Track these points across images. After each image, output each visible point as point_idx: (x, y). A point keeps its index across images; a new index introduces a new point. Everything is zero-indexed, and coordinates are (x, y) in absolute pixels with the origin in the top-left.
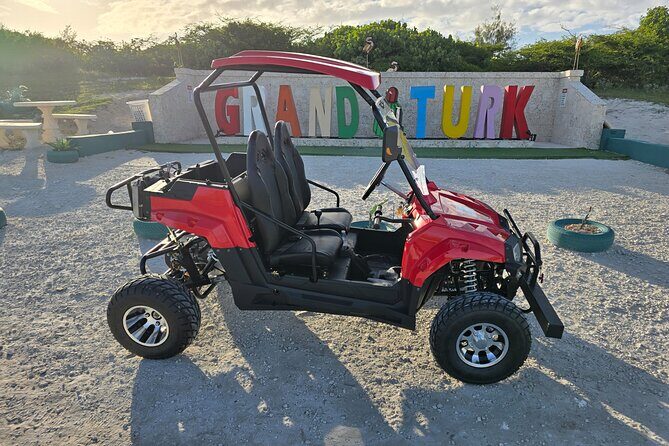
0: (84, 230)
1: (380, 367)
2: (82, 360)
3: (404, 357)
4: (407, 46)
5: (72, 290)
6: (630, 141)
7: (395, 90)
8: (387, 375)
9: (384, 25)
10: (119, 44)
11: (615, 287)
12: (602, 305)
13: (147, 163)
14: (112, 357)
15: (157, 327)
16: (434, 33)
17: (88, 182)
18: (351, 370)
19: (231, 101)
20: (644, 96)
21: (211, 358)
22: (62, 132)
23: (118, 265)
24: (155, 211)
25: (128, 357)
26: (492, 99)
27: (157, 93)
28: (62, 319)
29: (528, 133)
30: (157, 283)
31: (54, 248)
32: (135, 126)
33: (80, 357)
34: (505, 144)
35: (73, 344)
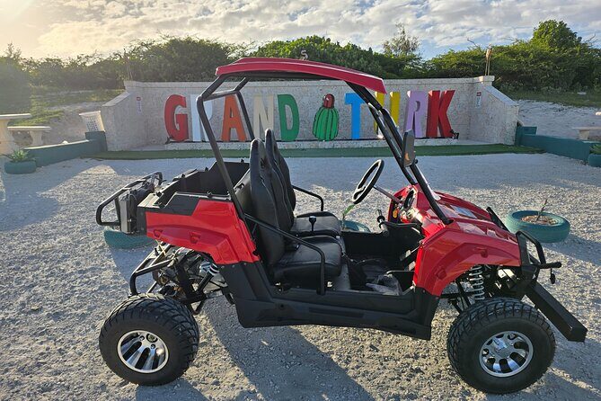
0: (52, 242)
1: (393, 379)
2: (70, 392)
3: (415, 367)
4: (333, 58)
5: (48, 310)
6: (543, 137)
7: (332, 97)
8: (403, 389)
9: (310, 40)
10: (66, 61)
11: (587, 277)
12: (583, 296)
13: (104, 171)
14: (103, 386)
15: (152, 350)
16: (354, 46)
17: (49, 192)
18: (364, 385)
19: (179, 110)
20: (543, 97)
21: (212, 380)
22: (17, 143)
23: (93, 278)
24: (150, 227)
25: (122, 385)
26: (418, 103)
27: (108, 104)
28: (41, 343)
29: (452, 132)
30: (155, 304)
31: (23, 263)
32: (88, 135)
33: (68, 388)
34: (431, 142)
35: (57, 373)
